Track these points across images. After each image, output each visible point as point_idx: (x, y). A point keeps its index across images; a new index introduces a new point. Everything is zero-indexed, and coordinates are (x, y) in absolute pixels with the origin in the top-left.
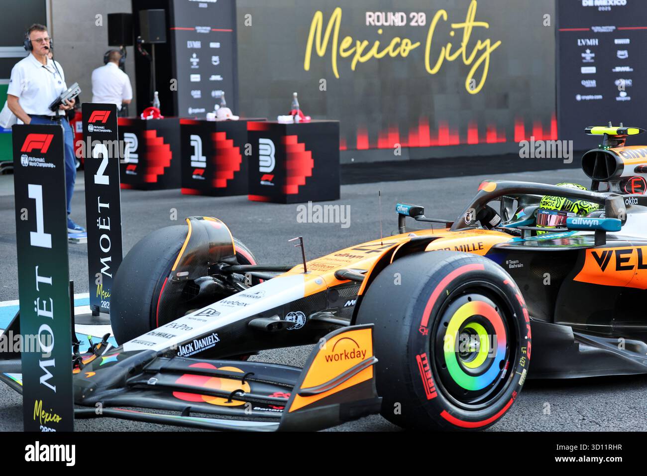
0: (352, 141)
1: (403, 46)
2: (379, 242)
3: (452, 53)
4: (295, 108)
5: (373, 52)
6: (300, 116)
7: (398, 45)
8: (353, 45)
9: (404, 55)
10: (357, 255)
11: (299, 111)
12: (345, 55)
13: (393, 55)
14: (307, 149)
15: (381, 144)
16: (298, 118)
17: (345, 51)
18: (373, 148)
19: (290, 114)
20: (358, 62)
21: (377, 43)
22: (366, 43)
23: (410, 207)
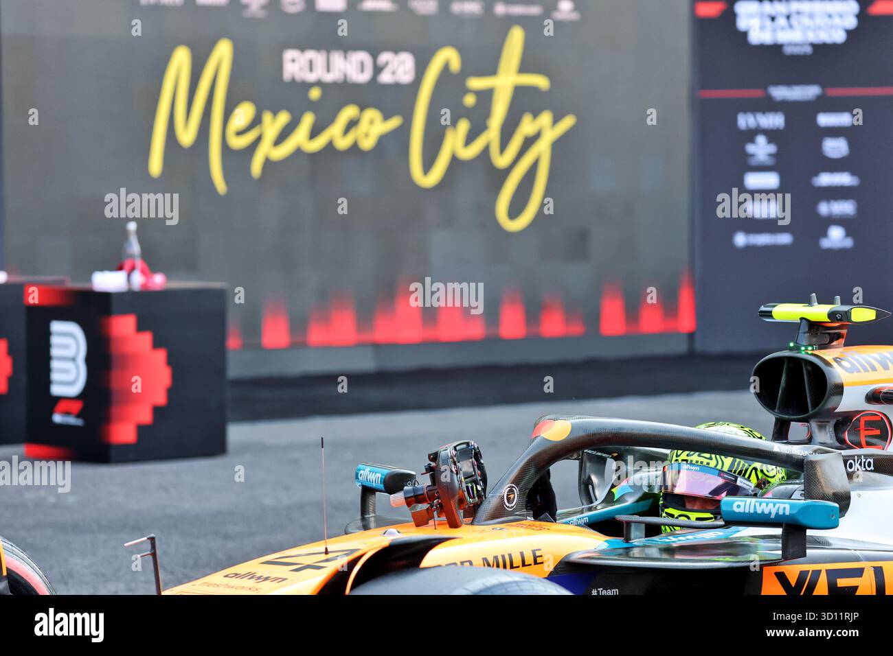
0: (253, 328)
1: (364, 126)
2: (319, 547)
3: (470, 139)
4: (132, 256)
5: (300, 138)
6: (143, 272)
7: (352, 124)
8: (256, 122)
9: (367, 144)
10: (273, 576)
11: (139, 263)
12: (238, 143)
13: (343, 143)
14: (156, 345)
15: (316, 336)
16: (138, 279)
17: (240, 133)
18: (298, 344)
19: (120, 268)
20: (268, 163)
21: (308, 120)
22: (284, 118)
23: (386, 472)
